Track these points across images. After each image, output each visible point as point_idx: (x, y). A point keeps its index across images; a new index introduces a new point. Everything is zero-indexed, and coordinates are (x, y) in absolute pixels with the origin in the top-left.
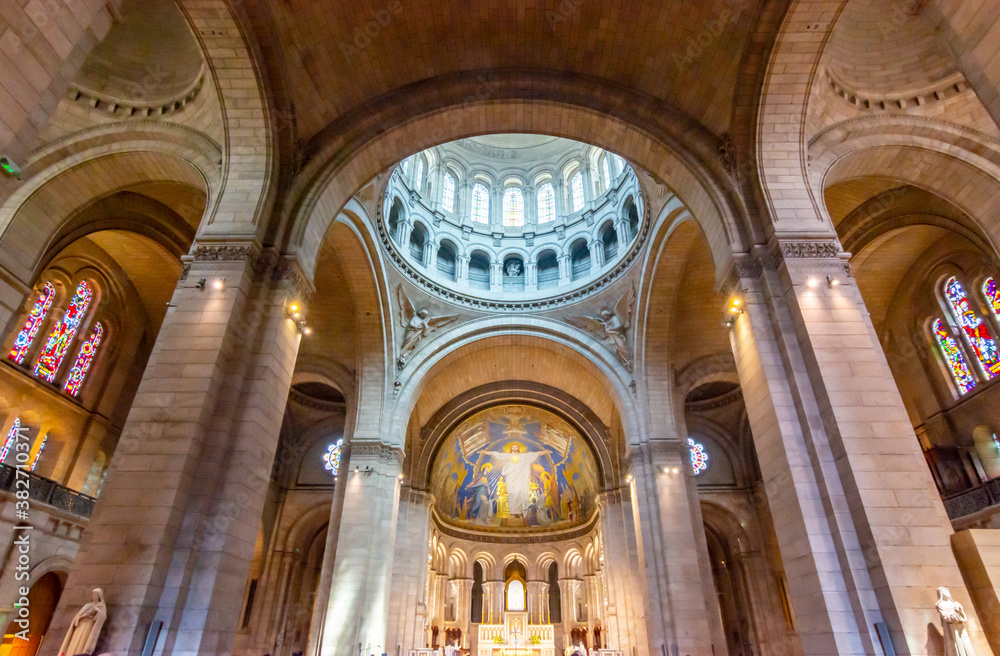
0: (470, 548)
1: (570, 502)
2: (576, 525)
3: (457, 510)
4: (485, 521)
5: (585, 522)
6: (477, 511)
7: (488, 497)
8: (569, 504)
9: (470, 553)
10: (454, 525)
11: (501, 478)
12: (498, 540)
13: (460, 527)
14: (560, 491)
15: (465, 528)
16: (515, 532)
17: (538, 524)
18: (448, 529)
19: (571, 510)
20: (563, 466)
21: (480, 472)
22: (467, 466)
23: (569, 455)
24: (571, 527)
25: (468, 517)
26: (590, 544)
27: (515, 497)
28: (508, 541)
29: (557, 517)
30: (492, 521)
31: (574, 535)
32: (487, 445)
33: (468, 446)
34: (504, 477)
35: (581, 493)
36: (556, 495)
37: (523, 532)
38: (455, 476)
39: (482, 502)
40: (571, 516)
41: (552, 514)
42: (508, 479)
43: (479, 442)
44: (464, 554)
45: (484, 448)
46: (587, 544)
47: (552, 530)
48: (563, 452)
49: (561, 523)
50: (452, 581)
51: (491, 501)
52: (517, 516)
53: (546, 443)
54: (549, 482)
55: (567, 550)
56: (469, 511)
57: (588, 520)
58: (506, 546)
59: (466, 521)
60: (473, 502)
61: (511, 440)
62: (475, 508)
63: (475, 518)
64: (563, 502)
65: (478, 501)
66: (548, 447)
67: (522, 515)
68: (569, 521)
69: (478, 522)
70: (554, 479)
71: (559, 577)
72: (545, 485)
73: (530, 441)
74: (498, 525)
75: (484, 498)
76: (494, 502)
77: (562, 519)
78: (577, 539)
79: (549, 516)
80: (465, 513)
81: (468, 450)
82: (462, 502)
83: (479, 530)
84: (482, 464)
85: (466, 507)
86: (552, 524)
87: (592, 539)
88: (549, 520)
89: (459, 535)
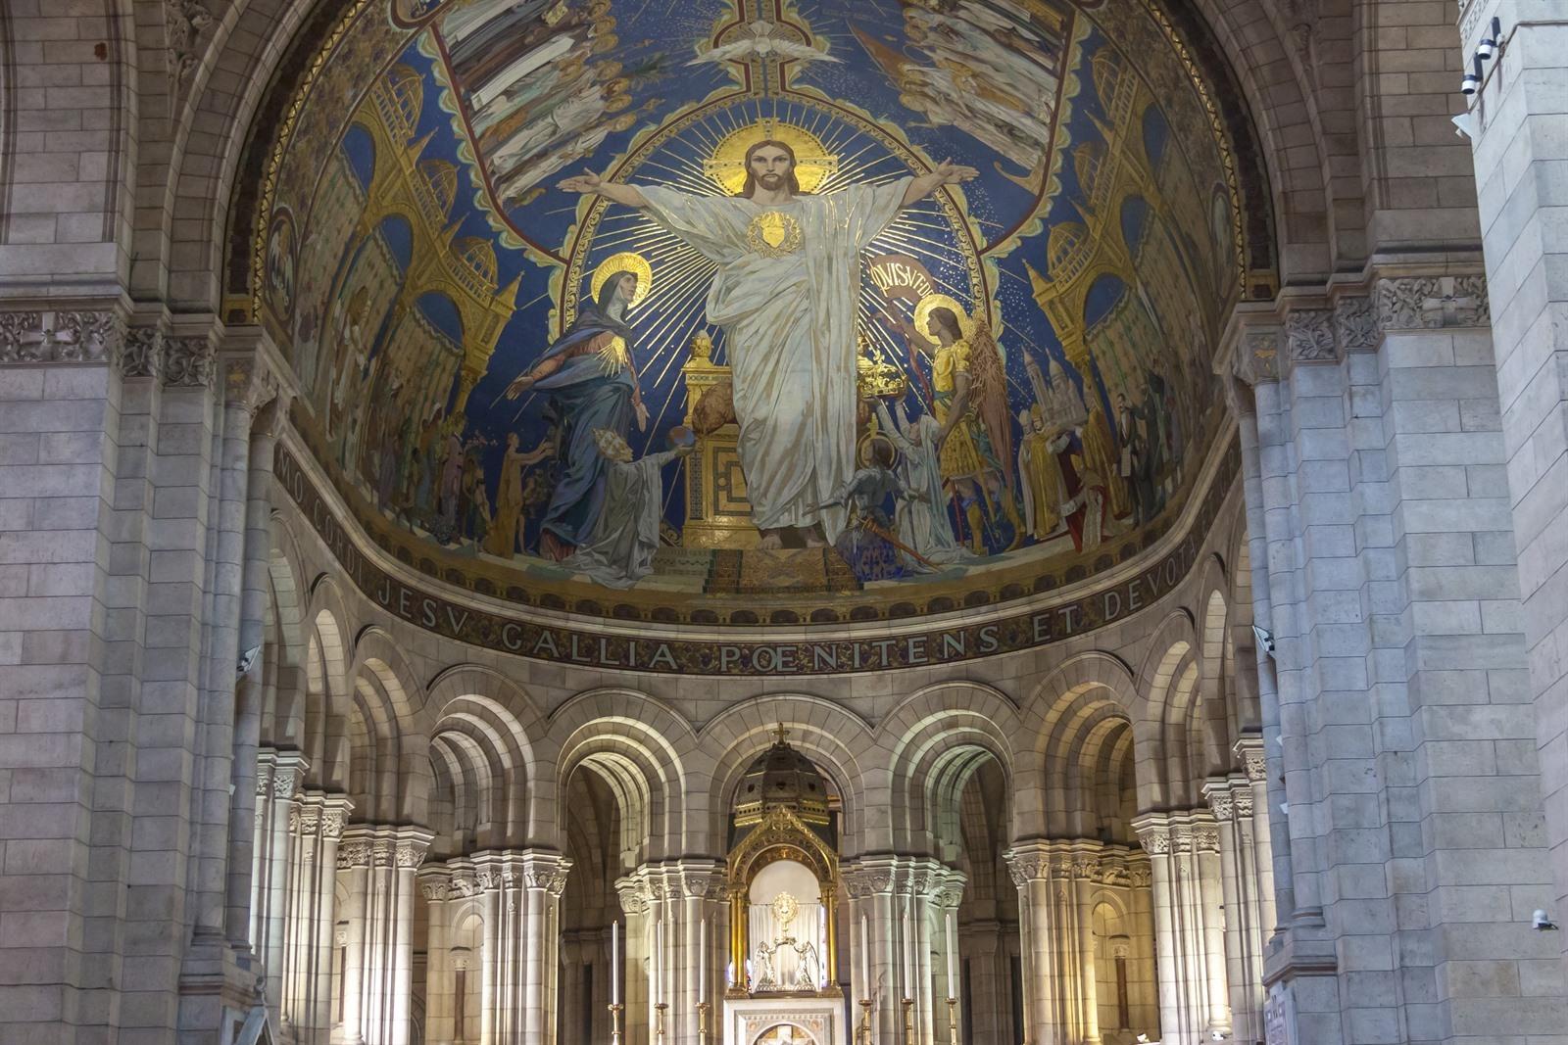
0: (545, 695)
1: (1074, 446)
2: (1104, 563)
3: (465, 506)
4: (621, 561)
5: (1150, 538)
6: (577, 514)
7: (639, 443)
8: (1063, 458)
9: (544, 724)
10: (455, 578)
11: (704, 340)
12: (698, 660)
13: (484, 587)
14: (1019, 398)
15: (515, 595)
16: (784, 618)
17: (901, 573)
18: (417, 596)
19: (1073, 486)
20: (1034, 252)
21: (585, 306)
22: (510, 265)
23: (1068, 175)
24: (1075, 574)
25: (531, 540)
26: (1180, 649)
27: (783, 442)
28: (746, 661)
29: (1001, 536)
30: (660, 566)
31: (1087, 616)
32: (616, 142)
33: (502, 133)
34: (719, 334)
35: (1127, 394)
36: (993, 418)
37: (825, 618)
38: (445, 317)
39: (602, 467)
40: (1076, 522)
41: (973, 515)
42: (739, 340)
43: (565, 117)
44: (515, 728)
45: (597, 160)
46: (1162, 647)
47: (976, 600)
48: (1031, 159)
49: (1018, 560)
50: (456, 864)
51: (652, 465)
52: (791, 537)
53: (938, 117)
54: (960, 349)
55: (1053, 691)
56: (535, 512)
57: (1167, 525)
58: (734, 685)
59: (521, 563)
60: (559, 466)
61: (744, 114)
62: (567, 496)
63: (566, 546)
64: (1039, 450)
65: (582, 459)
66: (949, 144)
67: (818, 529)
68: (1068, 543)
69: (588, 571)
70: (982, 331)
71: (1016, 829)
72: (939, 365)
73: (854, 112)
74: (696, 585)
75: (611, 442)
76: (670, 471)
77: (1028, 541)
78: (1110, 635)
79: (962, 534)
80: (512, 520)
81: (504, 158)
82: (493, 462)
83: (589, 608)
84: (595, 260)
85: (514, 491)
86: (973, 570)
87: (1194, 619)
88: (957, 551)
89: (481, 630)
